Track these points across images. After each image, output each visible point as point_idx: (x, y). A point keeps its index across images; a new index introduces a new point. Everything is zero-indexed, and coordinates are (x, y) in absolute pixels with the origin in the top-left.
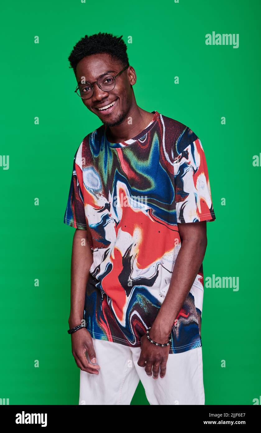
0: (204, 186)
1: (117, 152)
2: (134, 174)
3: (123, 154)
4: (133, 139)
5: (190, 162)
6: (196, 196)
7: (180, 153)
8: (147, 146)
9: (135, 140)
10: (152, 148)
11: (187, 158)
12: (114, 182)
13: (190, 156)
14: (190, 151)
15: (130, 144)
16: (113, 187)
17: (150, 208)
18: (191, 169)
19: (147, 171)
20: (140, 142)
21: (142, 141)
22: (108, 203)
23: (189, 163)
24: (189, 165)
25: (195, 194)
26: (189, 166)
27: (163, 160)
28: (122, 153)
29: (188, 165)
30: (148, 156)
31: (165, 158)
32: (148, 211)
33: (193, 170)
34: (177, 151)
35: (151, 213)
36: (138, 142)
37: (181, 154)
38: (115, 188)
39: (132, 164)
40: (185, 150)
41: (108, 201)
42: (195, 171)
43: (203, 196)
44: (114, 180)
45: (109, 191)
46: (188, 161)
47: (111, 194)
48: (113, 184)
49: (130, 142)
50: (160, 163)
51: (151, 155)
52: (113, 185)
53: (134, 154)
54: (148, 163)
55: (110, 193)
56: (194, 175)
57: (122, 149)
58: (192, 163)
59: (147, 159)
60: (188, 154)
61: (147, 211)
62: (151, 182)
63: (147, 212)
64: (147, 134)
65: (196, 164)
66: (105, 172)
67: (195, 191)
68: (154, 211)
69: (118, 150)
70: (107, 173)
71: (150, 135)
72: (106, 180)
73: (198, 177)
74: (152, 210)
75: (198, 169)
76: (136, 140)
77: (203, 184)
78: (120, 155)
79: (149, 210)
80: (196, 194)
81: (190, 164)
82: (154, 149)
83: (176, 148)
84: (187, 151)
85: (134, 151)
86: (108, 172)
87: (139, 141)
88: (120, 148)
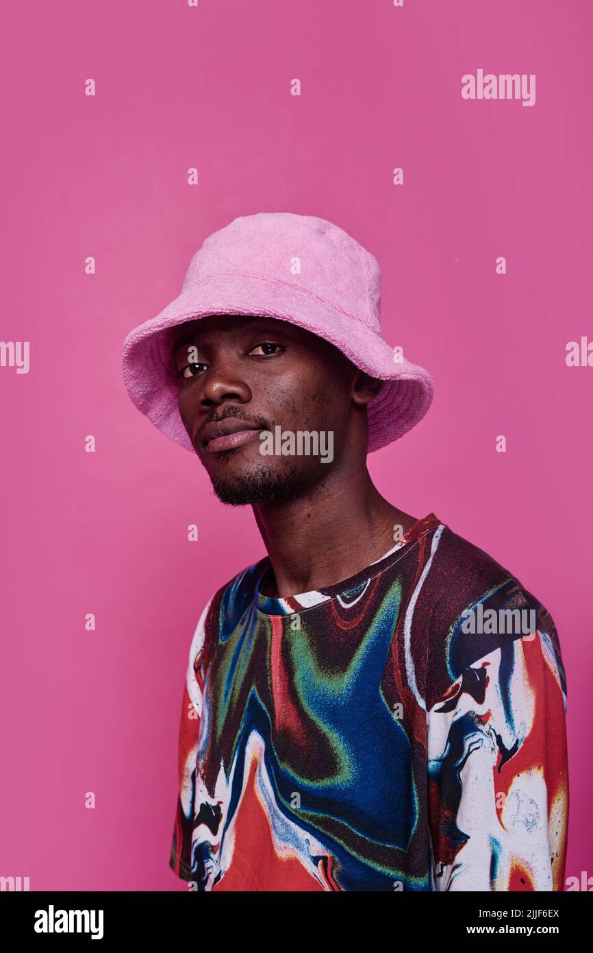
0: (534, 820)
1: (272, 629)
2: (293, 714)
3: (283, 638)
4: (323, 591)
5: (488, 715)
6: (498, 850)
7: (457, 677)
8: (356, 623)
9: (328, 595)
10: (372, 632)
11: (480, 699)
12: (239, 732)
13: (492, 690)
14: (493, 673)
15: (307, 607)
16: (233, 749)
17: (328, 854)
18: (489, 743)
19: (334, 713)
20: (340, 605)
21: (347, 601)
22: (213, 803)
23: (483, 719)
24: (484, 724)
25: (494, 842)
26: (485, 728)
27: (393, 684)
28: (280, 636)
29: (481, 727)
30: (350, 657)
31: (404, 677)
32: (320, 862)
33: (497, 748)
34: (448, 666)
35: (332, 875)
36: (333, 604)
37: (460, 680)
38: (239, 754)
39: (298, 677)
40: (477, 665)
41: (213, 797)
42: (505, 754)
43: (528, 859)
44: (242, 726)
45: (222, 764)
46: (480, 710)
47: (227, 774)
48: (236, 740)
49: (311, 599)
50: (381, 692)
51: (360, 656)
52: (235, 743)
53: (312, 645)
54: (340, 685)
55: (222, 769)
56: (498, 770)
57: (284, 620)
58: (497, 721)
59: (344, 670)
60: (485, 681)
61: (315, 860)
62: (337, 756)
63: (316, 864)
64: (369, 580)
65: (513, 728)
66: (226, 694)
67: (497, 832)
68: (339, 866)
69: (275, 620)
70: (229, 698)
71: (378, 587)
72: (221, 721)
73: (516, 780)
74: (334, 864)
75: (520, 746)
76: (329, 598)
77: (534, 811)
78: (276, 642)
79: (324, 858)
80: (497, 844)
81: (490, 722)
82: (378, 638)
83: (447, 654)
84: (482, 671)
85: (311, 635)
86: (232, 696)
87: (337, 602)
88: (279, 617)
